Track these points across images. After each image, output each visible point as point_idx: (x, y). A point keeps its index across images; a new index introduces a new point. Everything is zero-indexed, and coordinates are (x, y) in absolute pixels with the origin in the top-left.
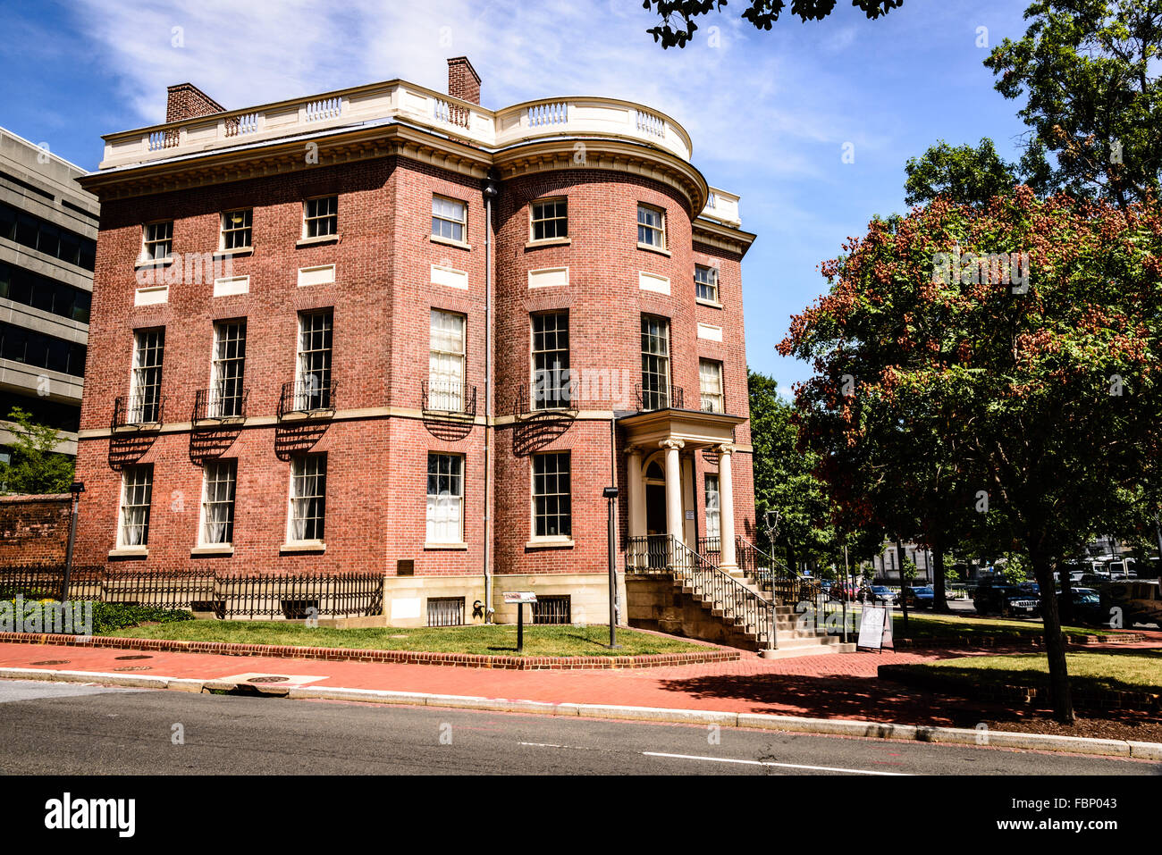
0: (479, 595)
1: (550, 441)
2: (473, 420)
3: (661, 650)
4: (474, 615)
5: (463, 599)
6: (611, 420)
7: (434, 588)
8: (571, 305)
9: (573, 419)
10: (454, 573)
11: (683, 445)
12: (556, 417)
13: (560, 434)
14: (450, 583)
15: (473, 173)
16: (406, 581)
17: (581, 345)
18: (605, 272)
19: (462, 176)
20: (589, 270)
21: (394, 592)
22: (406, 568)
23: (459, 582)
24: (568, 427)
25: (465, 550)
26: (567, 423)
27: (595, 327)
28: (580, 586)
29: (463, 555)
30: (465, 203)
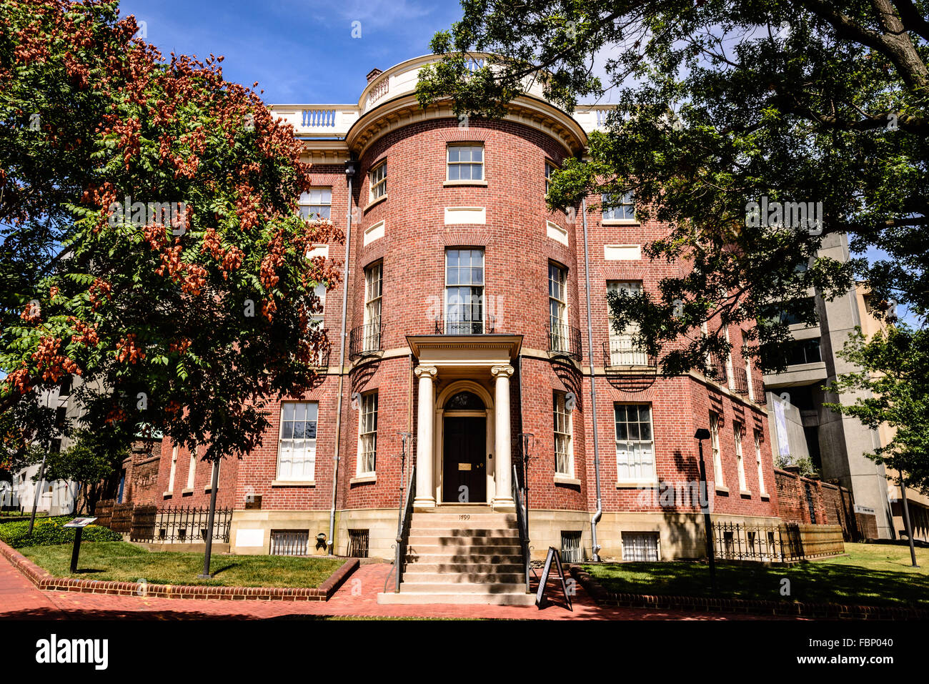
0: (323, 528)
1: (367, 381)
2: (327, 370)
4: (318, 547)
5: (307, 531)
6: (408, 356)
7: (278, 521)
8: (385, 254)
9: (380, 360)
10: (301, 508)
11: (434, 371)
12: (370, 359)
13: (372, 374)
14: (295, 516)
15: (336, 161)
16: (253, 515)
17: (390, 289)
18: (411, 216)
20: (399, 218)
21: (239, 524)
22: (256, 504)
23: (304, 516)
24: (377, 367)
25: (314, 487)
26: (377, 364)
27: (401, 269)
28: (376, 520)
29: (312, 491)
30: (329, 187)
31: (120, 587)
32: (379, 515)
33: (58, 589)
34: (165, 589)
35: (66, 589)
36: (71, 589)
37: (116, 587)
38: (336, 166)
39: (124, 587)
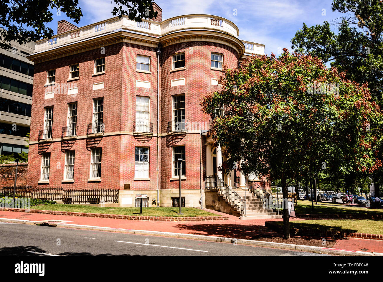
0: (155, 197)
1: (178, 142)
2: (152, 135)
3: (197, 215)
4: (153, 204)
5: (149, 198)
6: (200, 134)
8: (186, 92)
9: (186, 134)
10: (145, 189)
12: (180, 133)
13: (181, 139)
14: (144, 192)
15: (152, 46)
16: (127, 192)
17: (189, 107)
18: (198, 79)
19: (148, 47)
20: (192, 79)
22: (127, 187)
23: (147, 192)
24: (184, 136)
25: (150, 181)
26: (184, 135)
27: (194, 100)
28: (188, 193)
29: (149, 182)
30: (149, 57)
31: (166, 218)
32: (189, 191)
33: (146, 220)
34: (181, 218)
35: (149, 220)
36: (150, 220)
37: (165, 218)
38: (152, 48)
39: (168, 218)
